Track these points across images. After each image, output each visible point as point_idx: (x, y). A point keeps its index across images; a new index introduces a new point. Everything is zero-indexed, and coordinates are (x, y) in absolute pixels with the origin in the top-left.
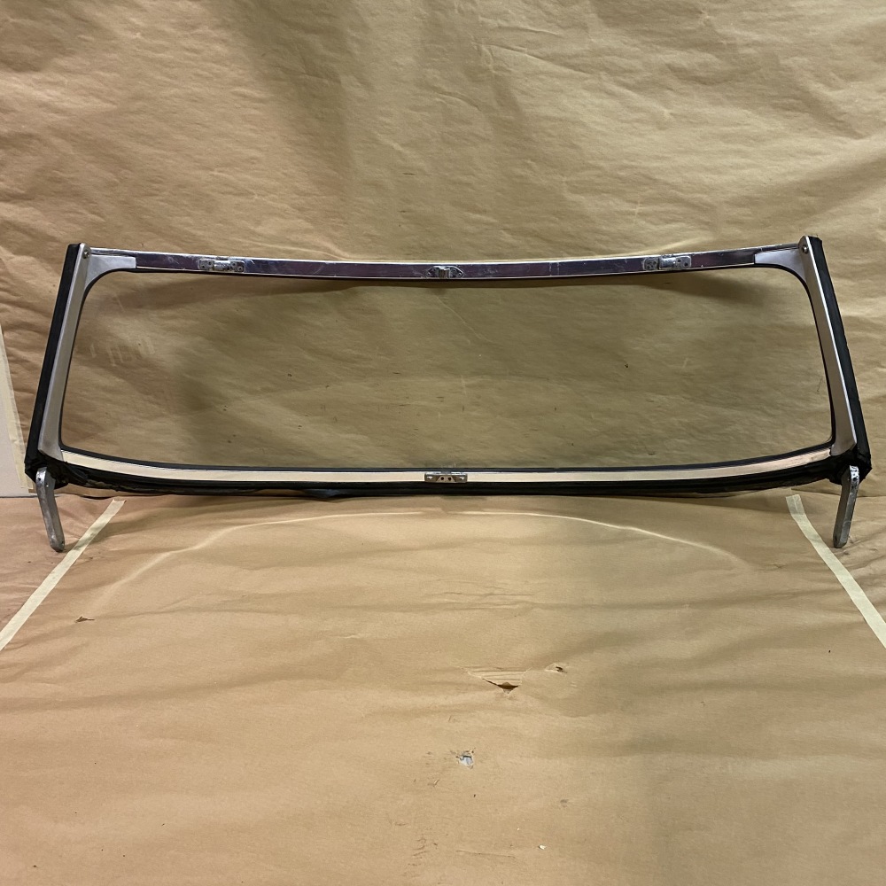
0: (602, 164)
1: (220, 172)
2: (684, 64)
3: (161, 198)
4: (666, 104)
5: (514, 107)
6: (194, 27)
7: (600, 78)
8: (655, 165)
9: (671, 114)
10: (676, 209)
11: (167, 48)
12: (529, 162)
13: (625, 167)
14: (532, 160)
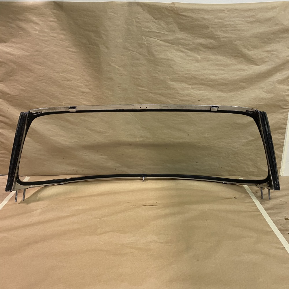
0: (180, 73)
1: (61, 74)
2: (205, 43)
3: (43, 82)
4: (199, 55)
5: (153, 55)
6: (54, 30)
7: (179, 47)
8: (196, 73)
9: (201, 58)
10: (202, 86)
11: (46, 36)
12: (158, 72)
13: (187, 74)
14: (158, 71)
